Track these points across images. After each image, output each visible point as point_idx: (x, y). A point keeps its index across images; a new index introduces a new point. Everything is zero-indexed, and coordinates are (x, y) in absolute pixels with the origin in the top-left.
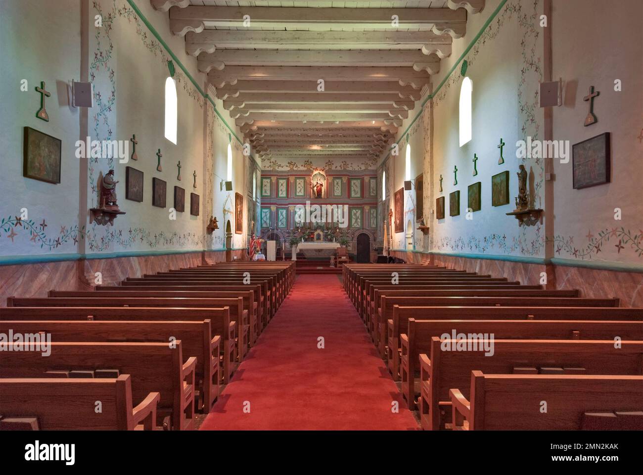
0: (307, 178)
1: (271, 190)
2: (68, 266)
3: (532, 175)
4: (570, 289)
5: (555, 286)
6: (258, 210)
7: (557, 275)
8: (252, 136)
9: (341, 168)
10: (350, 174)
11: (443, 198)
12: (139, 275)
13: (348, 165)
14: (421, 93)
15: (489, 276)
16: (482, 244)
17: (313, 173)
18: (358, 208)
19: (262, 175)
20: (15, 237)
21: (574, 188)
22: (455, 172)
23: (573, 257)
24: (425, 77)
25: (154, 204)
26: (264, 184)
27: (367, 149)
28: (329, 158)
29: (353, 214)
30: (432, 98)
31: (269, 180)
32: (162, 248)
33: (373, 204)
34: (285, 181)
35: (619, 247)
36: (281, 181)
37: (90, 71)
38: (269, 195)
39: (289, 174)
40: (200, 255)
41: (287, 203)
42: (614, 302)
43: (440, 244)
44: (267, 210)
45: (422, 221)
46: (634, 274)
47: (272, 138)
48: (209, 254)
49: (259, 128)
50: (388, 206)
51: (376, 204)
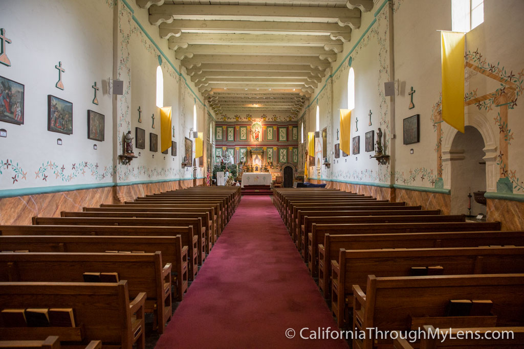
0: (248, 127)
1: (223, 136)
2: (108, 190)
3: (385, 133)
4: (402, 202)
5: (395, 200)
6: (214, 150)
7: (396, 194)
8: (210, 98)
9: (273, 119)
10: (279, 124)
11: (339, 144)
12: (143, 196)
13: (277, 117)
14: (325, 73)
15: (363, 195)
16: (360, 175)
17: (252, 123)
18: (284, 148)
19: (216, 125)
20: (85, 174)
21: (404, 144)
23: (403, 184)
24: (327, 64)
25: (151, 150)
26: (217, 131)
27: (291, 107)
28: (264, 112)
29: (281, 152)
30: (332, 77)
31: (221, 129)
32: (155, 178)
33: (295, 145)
34: (232, 129)
35: (423, 178)
36: (230, 129)
37: (118, 71)
38: (221, 139)
39: (235, 124)
40: (177, 182)
41: (234, 145)
42: (420, 207)
43: (337, 175)
44: (220, 150)
45: (326, 159)
46: (428, 193)
47: (224, 100)
48: (183, 182)
49: (214, 93)
50: (305, 147)
51: (298, 145)
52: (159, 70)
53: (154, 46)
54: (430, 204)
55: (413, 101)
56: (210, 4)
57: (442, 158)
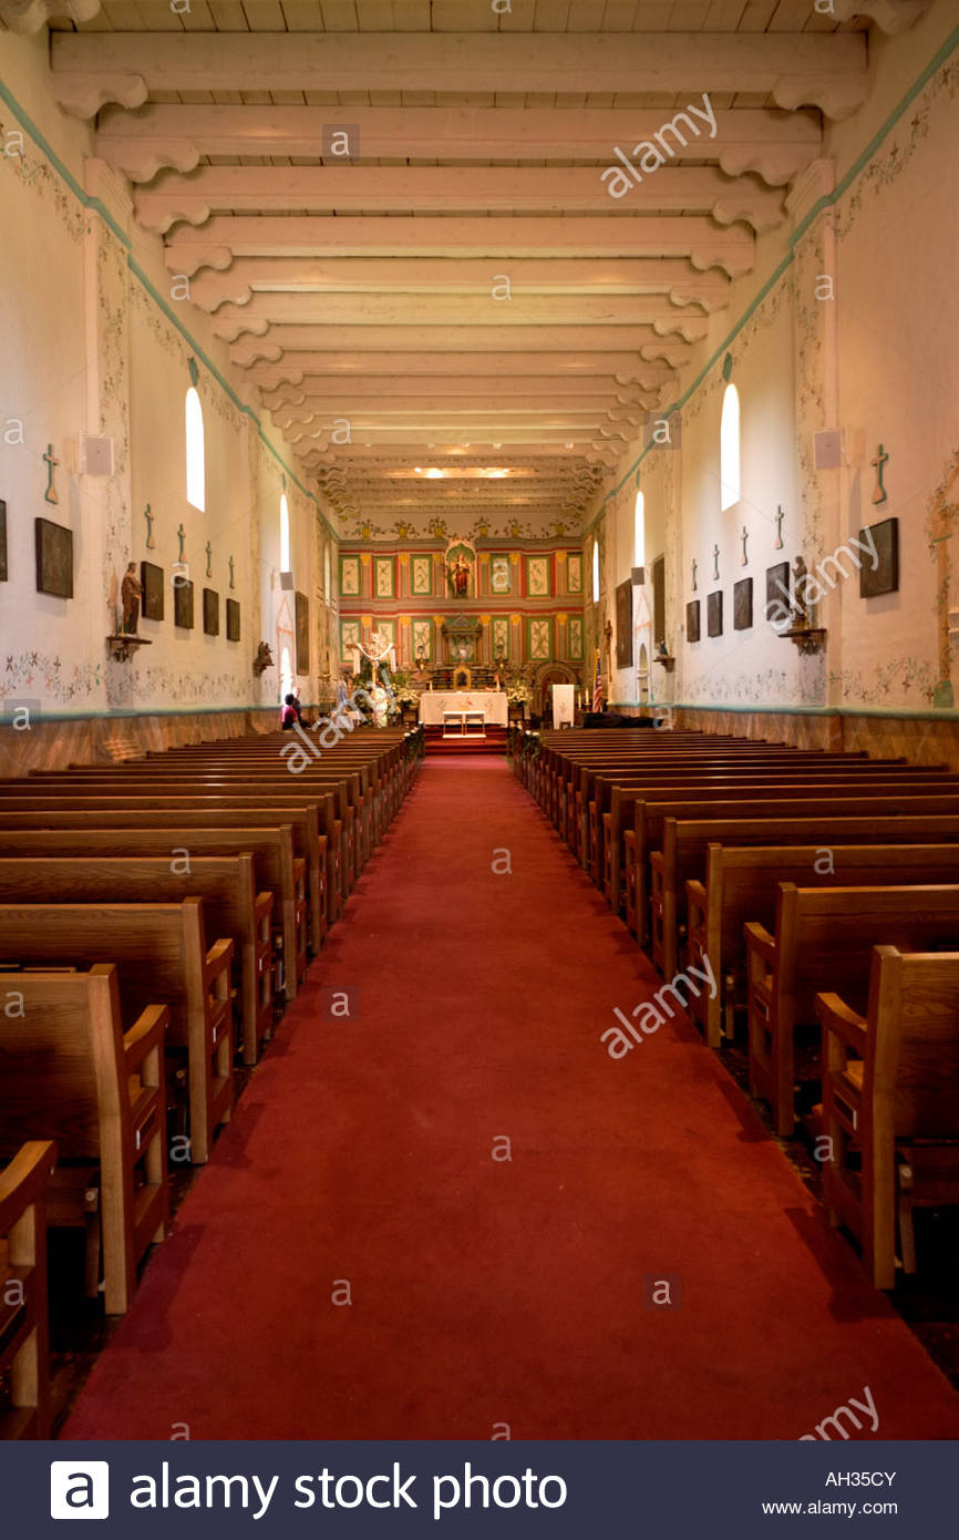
0: (436, 556)
1: (361, 582)
2: (83, 729)
5: (842, 748)
7: (845, 732)
8: (323, 472)
9: (507, 534)
10: (526, 547)
11: (698, 603)
13: (522, 527)
15: (764, 741)
16: (755, 687)
17: (448, 545)
18: (542, 618)
19: (340, 551)
21: (862, 595)
22: (716, 555)
23: (861, 703)
25: (177, 623)
26: (345, 569)
27: (561, 494)
28: (481, 512)
29: (533, 631)
30: (678, 410)
31: (355, 562)
33: (574, 609)
34: (389, 562)
35: (906, 685)
36: (381, 564)
38: (356, 592)
39: (399, 547)
40: (243, 715)
41: (395, 609)
43: (693, 690)
44: (353, 625)
45: (663, 647)
46: (919, 722)
47: (365, 476)
48: (258, 715)
49: (337, 458)
50: (604, 615)
51: (582, 609)
52: (192, 398)
53: (179, 333)
54: (923, 749)
55: (884, 484)
56: (335, 215)
57: (950, 631)
